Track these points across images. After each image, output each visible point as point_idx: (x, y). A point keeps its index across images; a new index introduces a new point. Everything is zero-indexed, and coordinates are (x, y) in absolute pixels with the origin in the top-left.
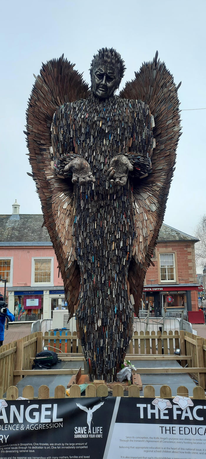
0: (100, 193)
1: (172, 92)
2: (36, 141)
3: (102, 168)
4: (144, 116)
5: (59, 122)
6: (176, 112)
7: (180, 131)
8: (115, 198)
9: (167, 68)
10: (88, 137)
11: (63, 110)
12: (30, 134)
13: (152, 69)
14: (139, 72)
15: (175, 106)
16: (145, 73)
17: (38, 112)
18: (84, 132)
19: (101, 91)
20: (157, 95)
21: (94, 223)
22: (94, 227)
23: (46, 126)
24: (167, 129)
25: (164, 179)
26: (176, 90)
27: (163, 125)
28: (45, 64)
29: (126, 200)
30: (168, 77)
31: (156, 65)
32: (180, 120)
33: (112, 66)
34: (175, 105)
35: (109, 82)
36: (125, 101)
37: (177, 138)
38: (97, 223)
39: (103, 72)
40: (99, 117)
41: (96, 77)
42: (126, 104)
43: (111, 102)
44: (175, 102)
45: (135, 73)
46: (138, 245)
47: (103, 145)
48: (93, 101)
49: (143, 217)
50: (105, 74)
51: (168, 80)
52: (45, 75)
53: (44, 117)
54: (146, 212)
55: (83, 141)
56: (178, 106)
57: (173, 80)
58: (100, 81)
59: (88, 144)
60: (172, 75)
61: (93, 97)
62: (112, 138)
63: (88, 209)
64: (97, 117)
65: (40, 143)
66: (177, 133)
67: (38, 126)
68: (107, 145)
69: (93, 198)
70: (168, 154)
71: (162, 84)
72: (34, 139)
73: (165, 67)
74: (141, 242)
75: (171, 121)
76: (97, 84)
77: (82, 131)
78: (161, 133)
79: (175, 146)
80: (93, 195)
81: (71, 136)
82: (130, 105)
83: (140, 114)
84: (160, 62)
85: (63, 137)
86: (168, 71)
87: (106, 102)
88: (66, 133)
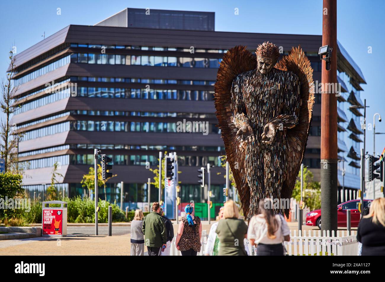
0: (261, 141)
4: (292, 87)
10: (254, 104)
13: (298, 53)
16: (294, 54)
19: (262, 71)
21: (258, 161)
22: (258, 163)
23: (227, 90)
27: (306, 92)
29: (279, 145)
31: (300, 51)
35: (268, 66)
38: (259, 161)
39: (263, 61)
40: (261, 91)
42: (280, 77)
46: (289, 173)
49: (292, 154)
50: (265, 63)
53: (226, 84)
54: (294, 151)
63: (254, 151)
64: (259, 91)
65: (223, 102)
67: (222, 91)
69: (257, 144)
74: (291, 172)
76: (260, 67)
80: (257, 143)
82: (283, 78)
85: (238, 102)
88: (240, 98)
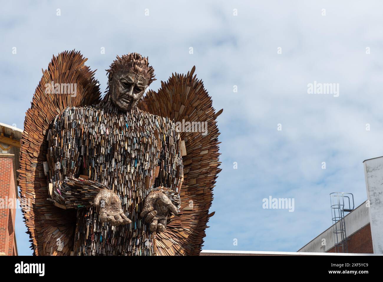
0: (121, 235)
1: (210, 117)
2: (29, 152)
3: (126, 203)
4: (175, 141)
5: (66, 133)
6: (213, 143)
7: (218, 167)
8: (138, 244)
9: (205, 88)
10: (109, 159)
11: (72, 118)
12: (25, 144)
13: (184, 84)
14: (167, 83)
15: (213, 135)
16: (175, 86)
17: (37, 115)
18: (104, 153)
19: (124, 103)
20: (189, 115)
23: (41, 133)
24: (201, 161)
25: (195, 224)
26: (215, 117)
27: (196, 155)
28: (56, 57)
29: (151, 248)
30: (205, 99)
31: (190, 81)
32: (219, 154)
33: (143, 76)
34: (212, 133)
35: (136, 93)
36: (150, 117)
37: (214, 175)
39: (132, 81)
40: (123, 136)
41: (120, 85)
42: (152, 121)
43: (134, 116)
44: (213, 130)
45: (162, 82)
47: (126, 173)
48: (110, 111)
50: (134, 85)
51: (205, 102)
52: (53, 69)
53: (42, 122)
55: (101, 164)
56: (217, 137)
57: (211, 104)
58: (125, 91)
59: (108, 168)
60: (210, 98)
61: (110, 106)
62: (139, 165)
64: (120, 135)
65: (32, 156)
66: (214, 169)
67: (34, 132)
68: (132, 173)
70: (202, 192)
71: (195, 104)
72: (28, 150)
73: (203, 87)
75: (206, 152)
76: (120, 93)
77: (102, 152)
78: (192, 163)
79: (211, 184)
80: (111, 238)
81: (82, 154)
82: (157, 123)
83: (170, 138)
84: (197, 79)
85: (70, 154)
86: (206, 92)
87: (128, 116)
88: (74, 149)
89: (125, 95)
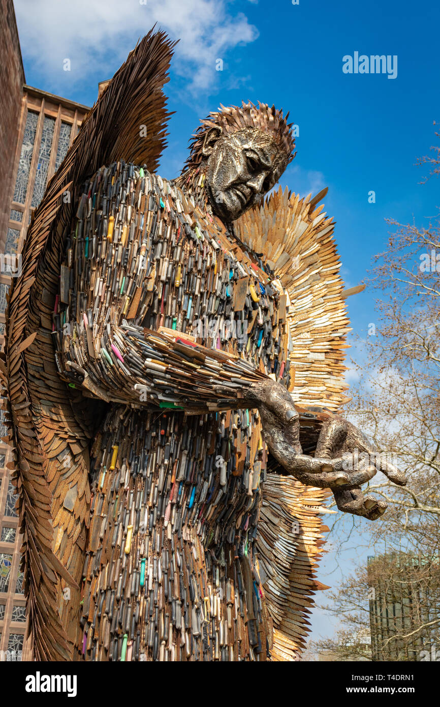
1: (333, 292)
6: (336, 343)
8: (246, 529)
15: (337, 328)
18: (219, 292)
31: (310, 213)
34: (336, 324)
39: (269, 162)
41: (243, 161)
44: (338, 319)
62: (264, 345)
76: (239, 178)
77: (216, 288)
81: (164, 278)
89: (246, 185)
